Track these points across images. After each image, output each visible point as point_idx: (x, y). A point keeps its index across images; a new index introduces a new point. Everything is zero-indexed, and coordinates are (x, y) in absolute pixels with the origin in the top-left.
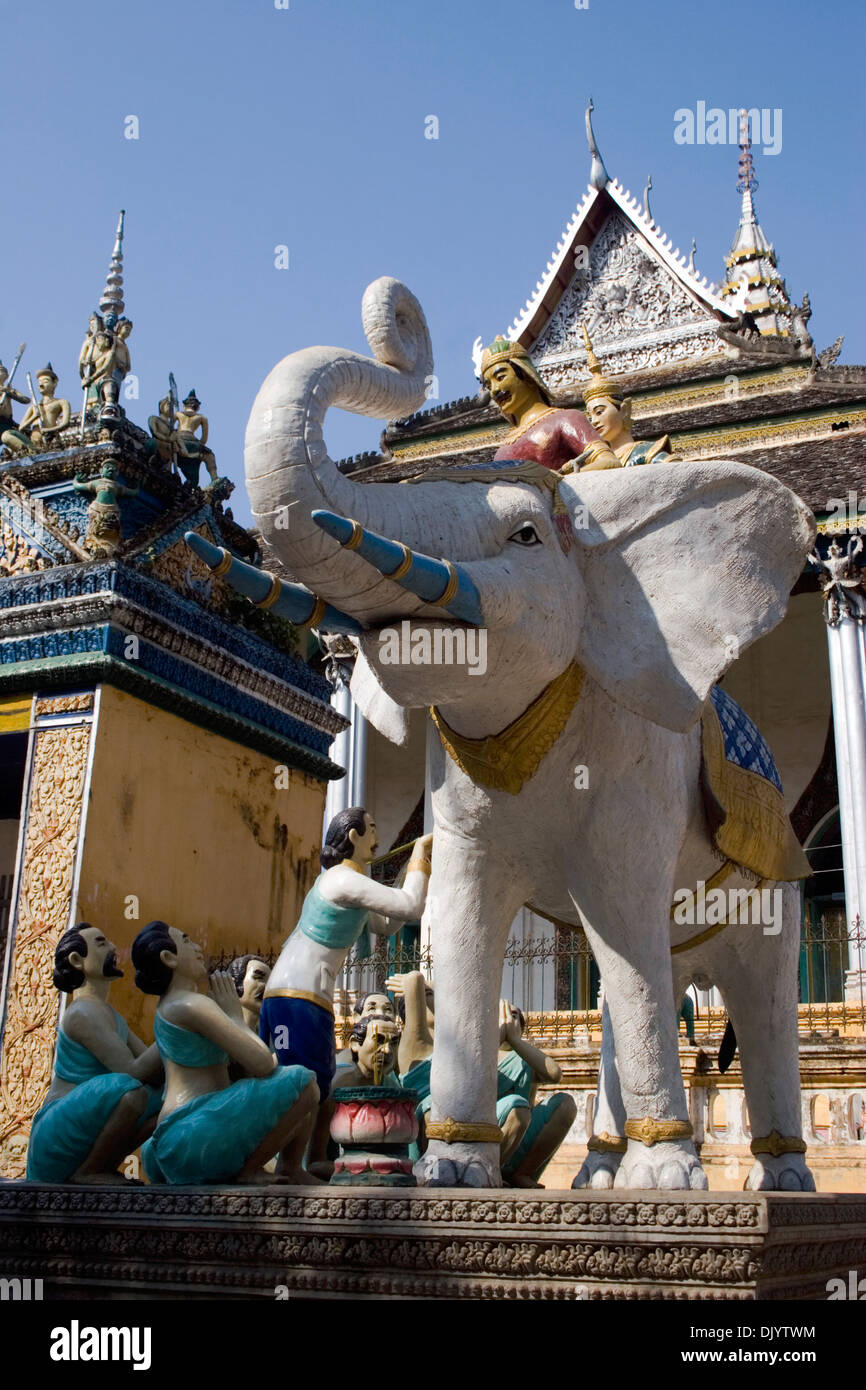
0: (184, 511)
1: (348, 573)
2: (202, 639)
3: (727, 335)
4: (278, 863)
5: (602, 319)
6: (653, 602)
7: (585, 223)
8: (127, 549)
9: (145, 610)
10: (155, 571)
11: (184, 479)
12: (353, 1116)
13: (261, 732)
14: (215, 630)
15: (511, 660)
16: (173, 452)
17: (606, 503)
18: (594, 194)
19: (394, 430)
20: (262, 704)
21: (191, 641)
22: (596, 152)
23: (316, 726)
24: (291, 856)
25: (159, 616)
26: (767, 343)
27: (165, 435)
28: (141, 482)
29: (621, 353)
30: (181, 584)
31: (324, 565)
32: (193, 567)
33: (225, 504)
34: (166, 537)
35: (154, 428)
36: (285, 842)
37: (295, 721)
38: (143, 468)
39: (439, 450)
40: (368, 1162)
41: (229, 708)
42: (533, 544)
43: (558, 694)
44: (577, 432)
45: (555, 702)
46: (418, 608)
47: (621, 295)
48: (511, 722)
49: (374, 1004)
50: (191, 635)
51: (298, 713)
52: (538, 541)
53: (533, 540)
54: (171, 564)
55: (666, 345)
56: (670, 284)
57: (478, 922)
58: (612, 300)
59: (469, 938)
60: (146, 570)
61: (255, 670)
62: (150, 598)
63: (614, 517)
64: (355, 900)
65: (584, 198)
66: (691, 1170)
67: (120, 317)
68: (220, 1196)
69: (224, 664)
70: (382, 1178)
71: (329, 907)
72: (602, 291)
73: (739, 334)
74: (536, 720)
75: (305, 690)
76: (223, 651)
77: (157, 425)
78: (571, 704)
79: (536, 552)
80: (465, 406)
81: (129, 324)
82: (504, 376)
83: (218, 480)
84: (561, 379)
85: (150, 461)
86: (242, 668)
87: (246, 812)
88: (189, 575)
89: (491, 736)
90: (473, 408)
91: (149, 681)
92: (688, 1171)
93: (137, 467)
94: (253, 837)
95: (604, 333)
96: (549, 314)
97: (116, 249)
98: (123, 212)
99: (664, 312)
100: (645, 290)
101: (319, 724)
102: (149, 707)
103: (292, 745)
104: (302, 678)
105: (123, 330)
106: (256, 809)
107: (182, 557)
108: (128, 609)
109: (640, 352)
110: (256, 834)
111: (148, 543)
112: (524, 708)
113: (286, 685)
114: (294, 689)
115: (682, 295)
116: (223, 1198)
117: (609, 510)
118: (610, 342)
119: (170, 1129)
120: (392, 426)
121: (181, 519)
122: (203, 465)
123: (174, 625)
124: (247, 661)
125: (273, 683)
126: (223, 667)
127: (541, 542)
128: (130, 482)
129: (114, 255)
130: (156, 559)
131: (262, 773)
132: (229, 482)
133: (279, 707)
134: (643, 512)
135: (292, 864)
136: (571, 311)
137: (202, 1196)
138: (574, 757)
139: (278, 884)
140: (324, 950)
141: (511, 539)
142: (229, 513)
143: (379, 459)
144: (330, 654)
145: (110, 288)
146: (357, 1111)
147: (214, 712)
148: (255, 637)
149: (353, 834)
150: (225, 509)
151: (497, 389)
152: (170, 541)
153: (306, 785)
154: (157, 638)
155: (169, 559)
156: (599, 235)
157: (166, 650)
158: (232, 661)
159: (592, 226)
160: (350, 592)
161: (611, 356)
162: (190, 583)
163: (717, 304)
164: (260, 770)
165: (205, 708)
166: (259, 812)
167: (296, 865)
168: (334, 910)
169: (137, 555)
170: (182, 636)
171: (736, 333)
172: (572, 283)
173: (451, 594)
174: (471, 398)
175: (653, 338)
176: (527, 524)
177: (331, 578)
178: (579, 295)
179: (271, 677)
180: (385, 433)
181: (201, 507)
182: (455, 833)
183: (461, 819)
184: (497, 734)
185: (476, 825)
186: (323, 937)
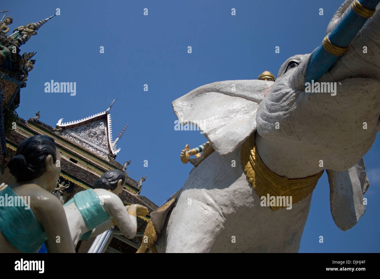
3: (110, 156)
5: (88, 135)
7: (99, 116)
18: (105, 113)
19: (33, 120)
22: (111, 107)
26: (116, 163)
27: (25, 59)
29: (87, 144)
33: (21, 88)
34: (8, 77)
35: (25, 55)
39: (39, 131)
47: (95, 134)
55: (96, 149)
56: (105, 139)
58: (93, 133)
65: (102, 112)
72: (92, 130)
73: (112, 158)
80: (50, 128)
81: (36, 34)
84: (72, 139)
90: (51, 130)
95: (87, 138)
96: (79, 126)
97: (47, 19)
99: (100, 143)
100: (100, 137)
107: (6, 86)
109: (91, 146)
111: (4, 73)
115: (106, 143)
118: (86, 140)
120: (33, 119)
129: (45, 20)
132: (26, 85)
136: (84, 129)
143: (25, 123)
145: (39, 24)
152: (8, 79)
159: (99, 118)
161: (85, 143)
163: (112, 149)
171: (111, 157)
172: (88, 124)
174: (52, 128)
175: (95, 146)
178: (87, 127)
180: (30, 119)
182: (217, 210)
183: (226, 206)
184: (290, 178)
185: (233, 213)
186: (87, 217)
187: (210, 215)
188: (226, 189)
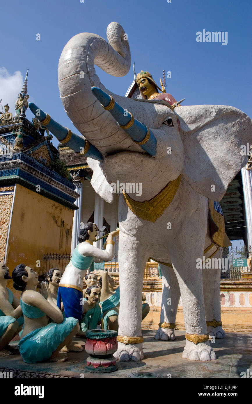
0: (40, 141)
1: (102, 127)
2: (44, 173)
4: (62, 230)
6: (208, 153)
7: (132, 89)
8: (25, 150)
9: (28, 165)
10: (32, 155)
11: (40, 134)
12: (94, 345)
13: (58, 197)
14: (47, 171)
15: (163, 171)
16: (38, 127)
17: (191, 117)
20: (58, 190)
21: (41, 173)
23: (72, 196)
24: (65, 228)
25: (32, 167)
27: (36, 123)
28: (29, 133)
30: (39, 159)
31: (93, 123)
32: (42, 155)
33: (51, 141)
34: (35, 147)
35: (33, 121)
36: (64, 225)
37: (67, 195)
38: (30, 130)
40: (100, 363)
41: (50, 191)
42: (171, 126)
43: (173, 186)
44: (170, 100)
45: (171, 189)
46: (130, 147)
48: (154, 196)
49: (91, 277)
50: (41, 172)
51: (67, 193)
52: (173, 125)
53: (171, 125)
54: (36, 154)
57: (136, 266)
59: (133, 271)
60: (30, 155)
61: (57, 182)
62: (30, 162)
63: (194, 122)
64: (91, 254)
65: (132, 83)
66: (211, 353)
67: (26, 94)
68: (42, 374)
69: (49, 180)
70: (106, 370)
71: (82, 256)
74: (164, 195)
75: (69, 187)
76: (49, 176)
77: (34, 120)
78: (176, 190)
79: (173, 129)
81: (28, 96)
82: (145, 82)
83: (49, 135)
85: (32, 128)
86: (54, 181)
87: (54, 217)
88: (41, 157)
89: (146, 201)
91: (29, 183)
92: (210, 353)
93: (28, 129)
94: (55, 224)
97: (26, 78)
98: (28, 69)
101: (73, 196)
102: (29, 190)
103: (66, 201)
104: (68, 184)
105: (27, 97)
106: (56, 217)
107: (39, 153)
108: (24, 164)
110: (56, 223)
111: (30, 149)
112: (160, 191)
113: (65, 186)
114: (66, 187)
116: (43, 375)
117: (192, 119)
119: (24, 343)
121: (39, 143)
122: (45, 131)
123: (36, 169)
124: (55, 179)
125: (61, 185)
126: (49, 181)
127: (174, 126)
128: (27, 133)
129: (25, 79)
130: (32, 153)
131: (58, 208)
133: (63, 191)
134: (204, 121)
135: (65, 231)
137: (35, 373)
138: (176, 209)
139: (62, 236)
140: (79, 271)
141: (163, 123)
142: (52, 143)
144: (74, 180)
145: (24, 87)
146: (96, 343)
147: (46, 192)
148: (57, 173)
149: (89, 232)
150: (50, 142)
151: (142, 86)
152: (36, 148)
153: (69, 211)
154: (32, 172)
155: (36, 153)
156: (135, 92)
157: (34, 176)
158: (51, 179)
159: (134, 89)
160: (102, 137)
162: (41, 159)
164: (58, 207)
165: (44, 191)
166: (57, 218)
167: (66, 231)
168: (83, 257)
169: (27, 151)
170: (38, 172)
173: (147, 139)
176: (170, 118)
177: (95, 129)
179: (61, 184)
181: (45, 140)
182: (128, 235)
183: (131, 230)
184: (149, 200)
185: (137, 232)
186: (79, 266)
187: (126, 240)
188: (126, 220)
